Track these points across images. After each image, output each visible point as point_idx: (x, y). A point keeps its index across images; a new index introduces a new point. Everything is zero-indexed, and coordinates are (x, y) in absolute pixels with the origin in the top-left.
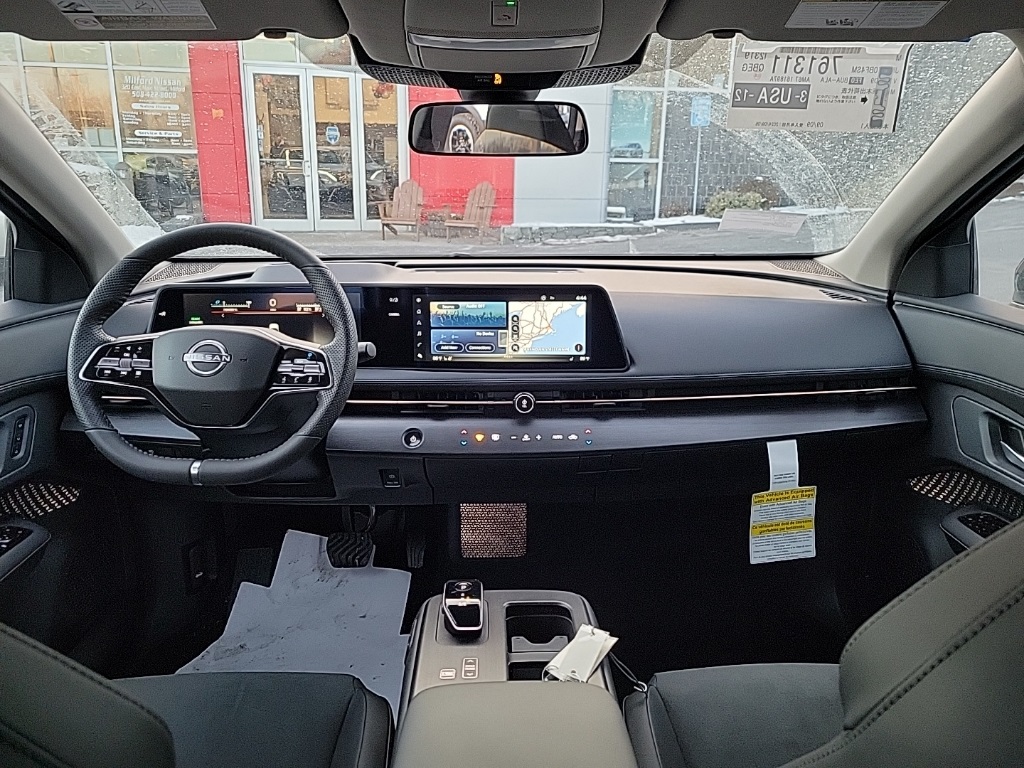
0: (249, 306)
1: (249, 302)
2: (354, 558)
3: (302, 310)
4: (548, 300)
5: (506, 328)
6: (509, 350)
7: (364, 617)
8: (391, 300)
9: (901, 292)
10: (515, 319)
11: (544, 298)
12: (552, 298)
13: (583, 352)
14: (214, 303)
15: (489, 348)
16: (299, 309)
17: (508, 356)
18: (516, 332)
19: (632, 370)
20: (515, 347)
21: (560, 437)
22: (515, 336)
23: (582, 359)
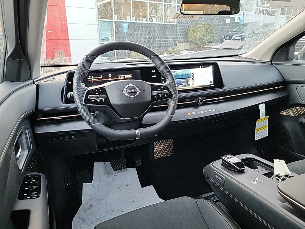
0: (102, 78)
1: (102, 76)
2: (121, 166)
3: (121, 78)
4: (202, 67)
5: (190, 78)
6: (191, 85)
7: (127, 185)
8: (152, 71)
9: (274, 61)
10: (193, 74)
11: (200, 67)
12: (203, 67)
13: (212, 83)
14: (89, 77)
15: (185, 85)
16: (120, 77)
17: (191, 87)
18: (193, 79)
19: (224, 88)
20: (193, 84)
21: (211, 110)
22: (193, 80)
23: (212, 86)
